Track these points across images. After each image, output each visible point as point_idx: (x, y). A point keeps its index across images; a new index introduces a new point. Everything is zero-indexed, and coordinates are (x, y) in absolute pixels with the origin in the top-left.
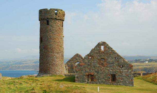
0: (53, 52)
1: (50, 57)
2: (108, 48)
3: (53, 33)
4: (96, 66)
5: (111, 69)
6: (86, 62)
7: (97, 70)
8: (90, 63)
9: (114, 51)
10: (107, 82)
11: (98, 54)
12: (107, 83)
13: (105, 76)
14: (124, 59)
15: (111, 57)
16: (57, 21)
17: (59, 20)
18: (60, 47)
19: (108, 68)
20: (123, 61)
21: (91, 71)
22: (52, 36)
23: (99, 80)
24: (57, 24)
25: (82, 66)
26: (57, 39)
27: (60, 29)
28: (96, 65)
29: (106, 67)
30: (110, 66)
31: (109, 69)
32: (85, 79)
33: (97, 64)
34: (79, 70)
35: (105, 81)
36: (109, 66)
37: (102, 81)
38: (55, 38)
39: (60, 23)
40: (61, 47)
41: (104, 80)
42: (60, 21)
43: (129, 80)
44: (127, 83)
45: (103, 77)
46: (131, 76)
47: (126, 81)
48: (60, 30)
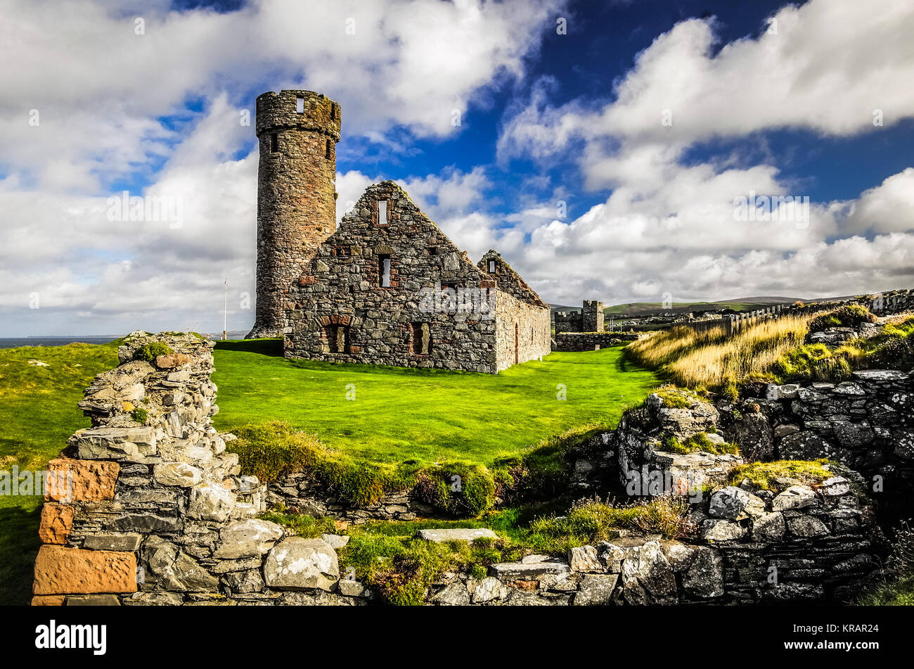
0: (291, 249)
1: (281, 267)
2: (405, 208)
3: (290, 178)
4: (360, 290)
5: (412, 300)
6: (322, 272)
7: (360, 305)
8: (338, 275)
9: (425, 220)
10: (399, 356)
11: (366, 236)
12: (398, 360)
13: (389, 329)
14: (462, 254)
15: (413, 246)
16: (305, 136)
17: (311, 130)
18: (317, 231)
19: (403, 297)
20: (457, 266)
21: (341, 309)
22: (287, 190)
23: (371, 350)
24: (305, 145)
25: (310, 290)
26: (303, 200)
27: (317, 166)
28: (358, 283)
29: (395, 292)
30: (411, 284)
31: (406, 302)
32: (319, 343)
33: (364, 279)
34: (297, 307)
35: (390, 352)
36: (406, 286)
37: (379, 351)
38: (296, 198)
39: (316, 144)
40: (319, 230)
41: (388, 349)
42: (314, 136)
43: (481, 348)
44: (470, 359)
45: (383, 331)
46: (489, 328)
47: (467, 352)
48: (316, 169)
